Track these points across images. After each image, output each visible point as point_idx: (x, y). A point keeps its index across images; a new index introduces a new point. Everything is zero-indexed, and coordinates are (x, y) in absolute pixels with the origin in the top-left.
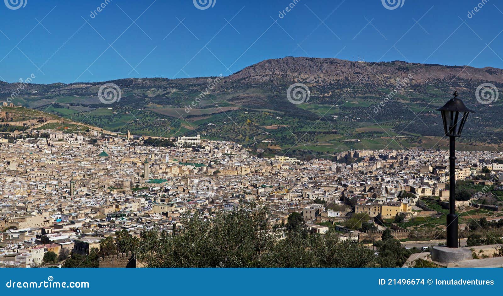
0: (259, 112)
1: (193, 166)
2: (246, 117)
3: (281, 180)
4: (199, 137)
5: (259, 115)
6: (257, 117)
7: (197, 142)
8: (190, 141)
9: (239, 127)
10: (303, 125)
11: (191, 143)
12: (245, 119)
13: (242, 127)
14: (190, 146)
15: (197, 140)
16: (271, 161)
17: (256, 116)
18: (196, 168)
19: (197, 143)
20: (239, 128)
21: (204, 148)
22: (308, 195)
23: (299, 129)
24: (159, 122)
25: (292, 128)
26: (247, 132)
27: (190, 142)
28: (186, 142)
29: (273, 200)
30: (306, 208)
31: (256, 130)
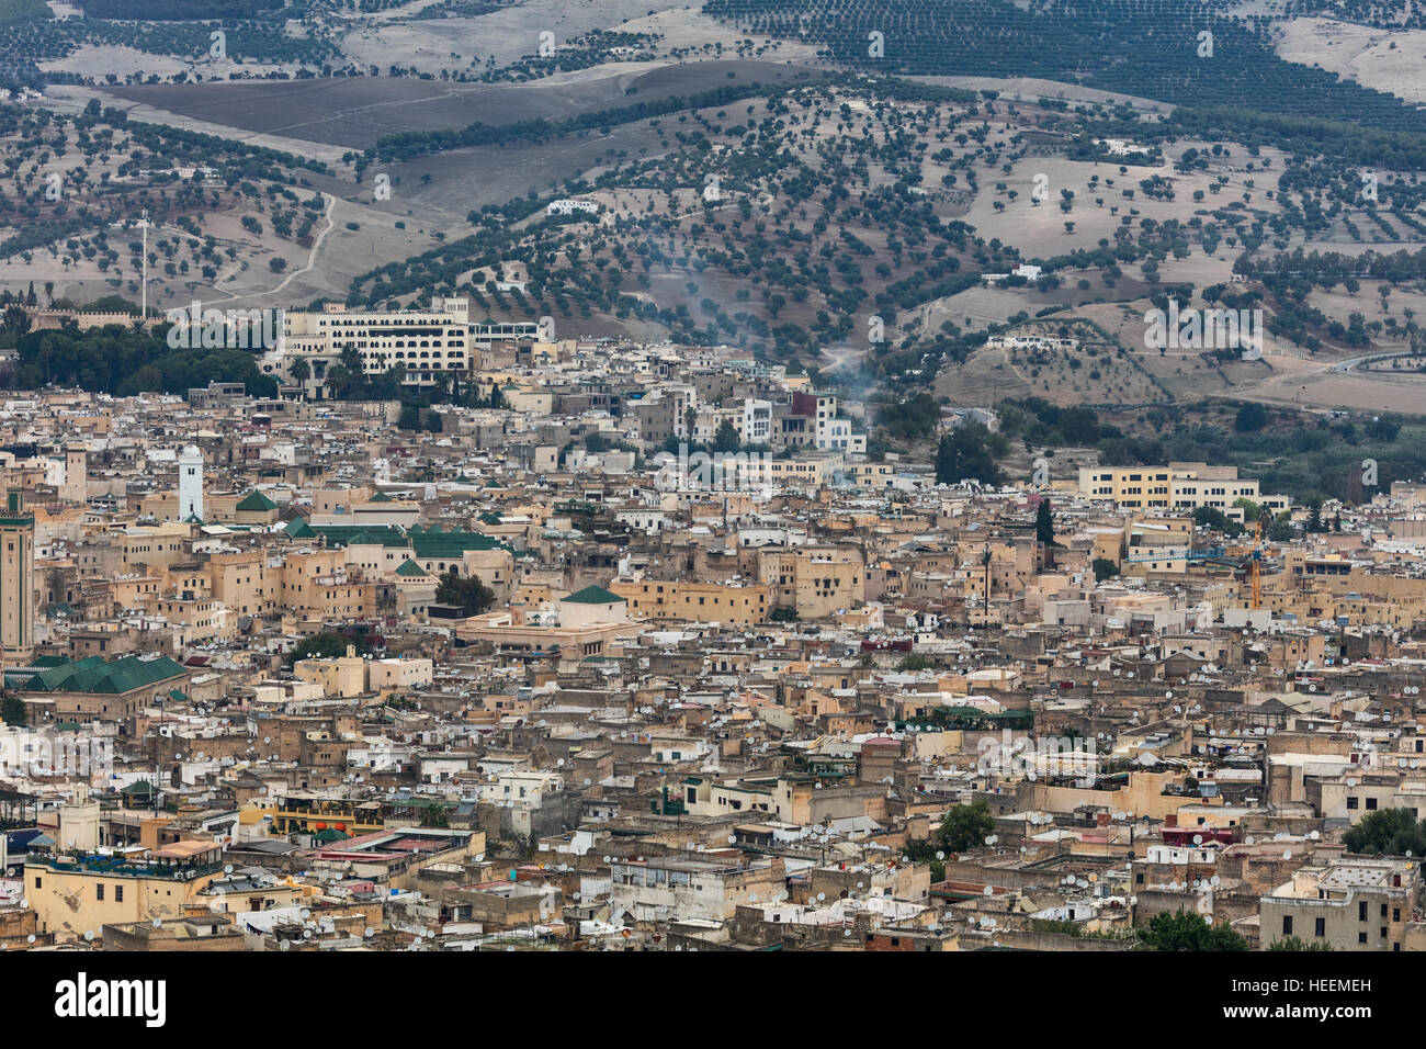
0: (966, 98)
1: (398, 552)
2: (861, 146)
3: (1105, 665)
4: (457, 312)
5: (964, 128)
6: (950, 143)
7: (445, 350)
8: (388, 346)
9: (805, 228)
10: (1326, 205)
11: (392, 361)
12: (849, 161)
13: (820, 227)
14: (383, 388)
15: (445, 339)
16: (1044, 509)
17: (942, 137)
18: (422, 564)
19: (445, 362)
20: (796, 236)
21: (496, 401)
22: (1313, 784)
23: (1297, 238)
24: (155, 192)
25: (1232, 233)
26: (867, 269)
27: (379, 355)
28: (351, 356)
29: (1022, 824)
30: (1284, 891)
31: (939, 251)
